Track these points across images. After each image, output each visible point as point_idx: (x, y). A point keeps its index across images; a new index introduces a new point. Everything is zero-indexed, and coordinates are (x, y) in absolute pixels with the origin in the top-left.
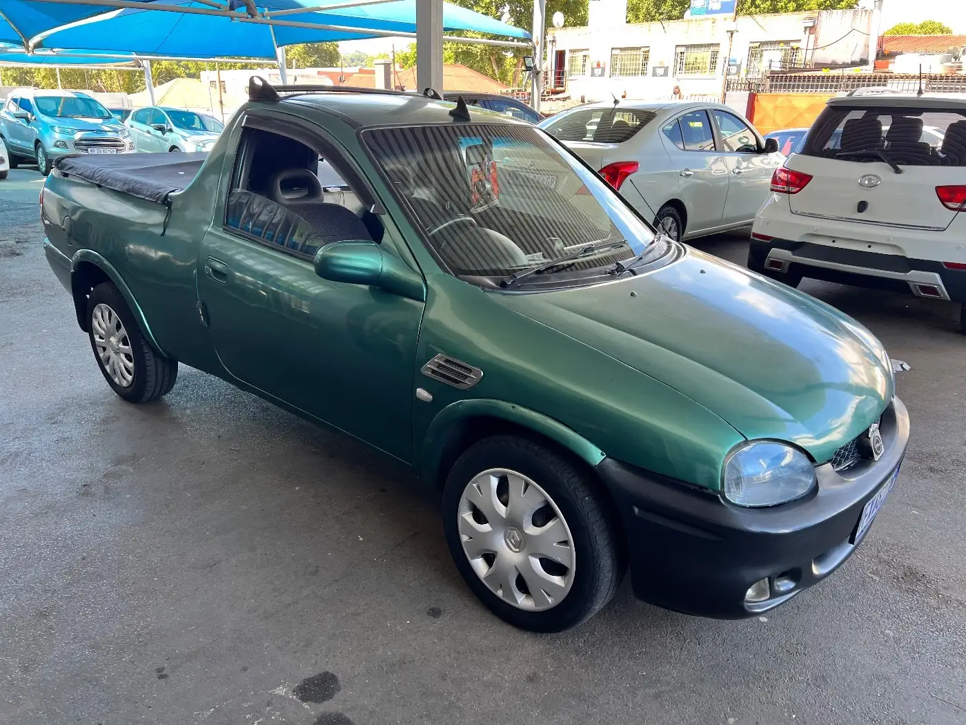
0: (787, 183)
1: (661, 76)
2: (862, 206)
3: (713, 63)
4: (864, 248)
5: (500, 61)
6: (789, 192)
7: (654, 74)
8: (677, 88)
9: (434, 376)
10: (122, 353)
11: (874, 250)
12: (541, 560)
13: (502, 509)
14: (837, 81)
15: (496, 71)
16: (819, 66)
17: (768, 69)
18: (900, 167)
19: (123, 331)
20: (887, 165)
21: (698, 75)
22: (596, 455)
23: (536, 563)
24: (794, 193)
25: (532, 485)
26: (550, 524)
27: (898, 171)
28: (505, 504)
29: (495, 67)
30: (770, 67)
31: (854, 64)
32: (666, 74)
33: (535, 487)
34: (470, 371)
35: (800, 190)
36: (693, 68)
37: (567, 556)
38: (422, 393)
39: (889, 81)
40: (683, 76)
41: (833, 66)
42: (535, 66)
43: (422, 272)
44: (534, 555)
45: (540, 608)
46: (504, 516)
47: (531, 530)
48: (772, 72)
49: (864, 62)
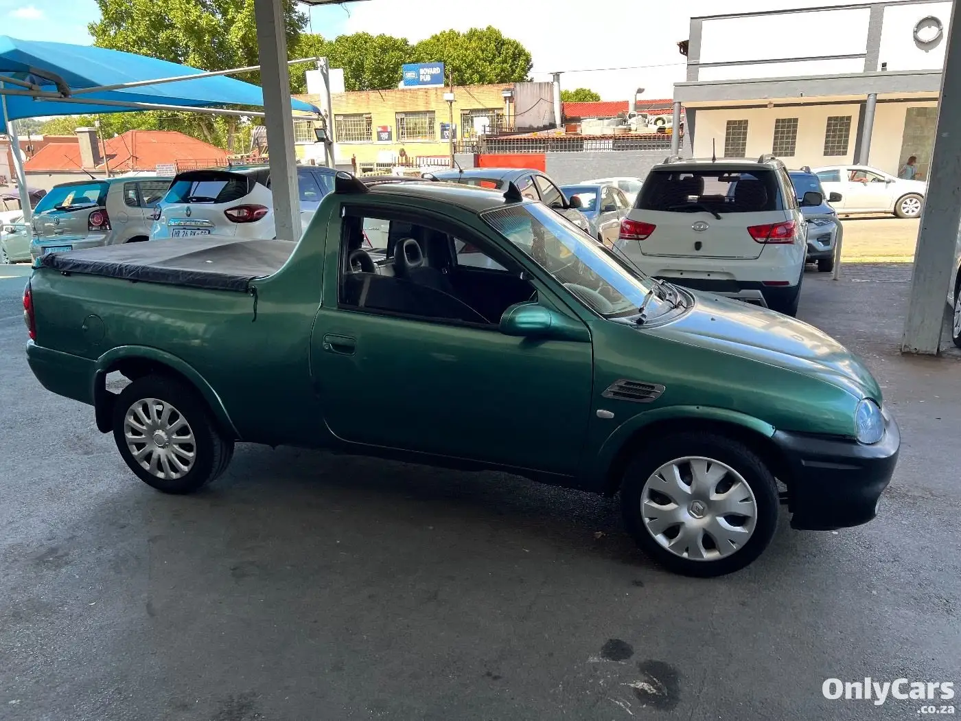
0: (630, 232)
1: (386, 140)
2: (698, 246)
3: (431, 127)
4: (705, 277)
5: (210, 127)
6: (639, 239)
7: (380, 139)
8: (403, 150)
9: (617, 397)
10: (176, 444)
11: (713, 277)
12: (726, 518)
13: (687, 489)
14: (544, 143)
15: (209, 137)
16: (523, 130)
17: (483, 133)
18: (719, 214)
19: (182, 421)
20: (710, 214)
21: (420, 139)
22: (768, 429)
23: (722, 521)
24: (642, 239)
25: (714, 462)
26: (733, 489)
27: (718, 218)
28: (689, 484)
29: (206, 133)
30: (485, 131)
31: (545, 128)
32: (390, 138)
33: (716, 463)
34: (653, 387)
35: (647, 237)
36: (413, 132)
37: (749, 509)
38: (603, 413)
39: (585, 142)
40: (406, 140)
41: (531, 129)
42: (327, 138)
43: (581, 319)
44: (720, 516)
45: (725, 555)
46: (690, 493)
47: (715, 497)
48: (487, 136)
49: (552, 126)
